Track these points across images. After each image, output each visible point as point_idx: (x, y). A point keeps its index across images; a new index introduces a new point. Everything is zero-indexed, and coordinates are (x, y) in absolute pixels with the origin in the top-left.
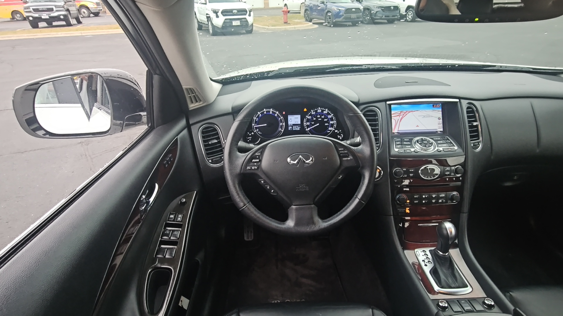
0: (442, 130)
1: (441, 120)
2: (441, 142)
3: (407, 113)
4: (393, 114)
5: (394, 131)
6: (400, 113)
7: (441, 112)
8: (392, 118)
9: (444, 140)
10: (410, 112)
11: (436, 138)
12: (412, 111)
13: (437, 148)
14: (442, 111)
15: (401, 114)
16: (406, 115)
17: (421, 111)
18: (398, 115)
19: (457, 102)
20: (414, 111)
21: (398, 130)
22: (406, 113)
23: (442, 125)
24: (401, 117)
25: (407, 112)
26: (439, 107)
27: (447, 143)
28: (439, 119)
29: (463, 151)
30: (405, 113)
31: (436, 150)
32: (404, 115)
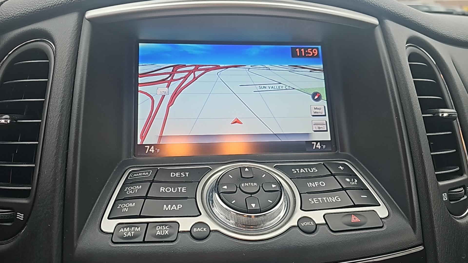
0: (327, 137)
1: (323, 103)
2: (322, 184)
3: (197, 73)
4: (145, 75)
5: (143, 138)
6: (172, 74)
7: (322, 75)
8: (140, 88)
9: (332, 175)
10: (207, 70)
11: (303, 167)
12: (218, 67)
13: (299, 214)
14: (325, 70)
15: (176, 76)
16: (195, 79)
17: (249, 66)
18: (163, 81)
19: (374, 26)
20: (227, 67)
21: (161, 137)
22: (193, 71)
23: (327, 118)
24: (174, 85)
25: (197, 68)
26: (313, 56)
27: (343, 189)
28: (316, 97)
29: (414, 227)
30: (190, 72)
31: (294, 222)
32: (186, 78)
